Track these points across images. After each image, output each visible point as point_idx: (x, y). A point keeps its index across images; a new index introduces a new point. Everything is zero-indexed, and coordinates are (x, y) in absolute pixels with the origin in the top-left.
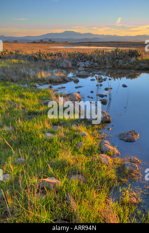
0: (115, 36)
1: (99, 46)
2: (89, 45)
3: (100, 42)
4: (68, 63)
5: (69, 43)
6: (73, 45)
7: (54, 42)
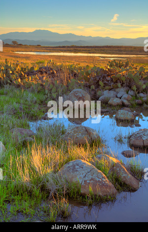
0: (107, 39)
1: (90, 53)
2: (76, 51)
3: (91, 47)
4: (82, 95)
5: (44, 47)
6: (50, 50)
7: (20, 45)
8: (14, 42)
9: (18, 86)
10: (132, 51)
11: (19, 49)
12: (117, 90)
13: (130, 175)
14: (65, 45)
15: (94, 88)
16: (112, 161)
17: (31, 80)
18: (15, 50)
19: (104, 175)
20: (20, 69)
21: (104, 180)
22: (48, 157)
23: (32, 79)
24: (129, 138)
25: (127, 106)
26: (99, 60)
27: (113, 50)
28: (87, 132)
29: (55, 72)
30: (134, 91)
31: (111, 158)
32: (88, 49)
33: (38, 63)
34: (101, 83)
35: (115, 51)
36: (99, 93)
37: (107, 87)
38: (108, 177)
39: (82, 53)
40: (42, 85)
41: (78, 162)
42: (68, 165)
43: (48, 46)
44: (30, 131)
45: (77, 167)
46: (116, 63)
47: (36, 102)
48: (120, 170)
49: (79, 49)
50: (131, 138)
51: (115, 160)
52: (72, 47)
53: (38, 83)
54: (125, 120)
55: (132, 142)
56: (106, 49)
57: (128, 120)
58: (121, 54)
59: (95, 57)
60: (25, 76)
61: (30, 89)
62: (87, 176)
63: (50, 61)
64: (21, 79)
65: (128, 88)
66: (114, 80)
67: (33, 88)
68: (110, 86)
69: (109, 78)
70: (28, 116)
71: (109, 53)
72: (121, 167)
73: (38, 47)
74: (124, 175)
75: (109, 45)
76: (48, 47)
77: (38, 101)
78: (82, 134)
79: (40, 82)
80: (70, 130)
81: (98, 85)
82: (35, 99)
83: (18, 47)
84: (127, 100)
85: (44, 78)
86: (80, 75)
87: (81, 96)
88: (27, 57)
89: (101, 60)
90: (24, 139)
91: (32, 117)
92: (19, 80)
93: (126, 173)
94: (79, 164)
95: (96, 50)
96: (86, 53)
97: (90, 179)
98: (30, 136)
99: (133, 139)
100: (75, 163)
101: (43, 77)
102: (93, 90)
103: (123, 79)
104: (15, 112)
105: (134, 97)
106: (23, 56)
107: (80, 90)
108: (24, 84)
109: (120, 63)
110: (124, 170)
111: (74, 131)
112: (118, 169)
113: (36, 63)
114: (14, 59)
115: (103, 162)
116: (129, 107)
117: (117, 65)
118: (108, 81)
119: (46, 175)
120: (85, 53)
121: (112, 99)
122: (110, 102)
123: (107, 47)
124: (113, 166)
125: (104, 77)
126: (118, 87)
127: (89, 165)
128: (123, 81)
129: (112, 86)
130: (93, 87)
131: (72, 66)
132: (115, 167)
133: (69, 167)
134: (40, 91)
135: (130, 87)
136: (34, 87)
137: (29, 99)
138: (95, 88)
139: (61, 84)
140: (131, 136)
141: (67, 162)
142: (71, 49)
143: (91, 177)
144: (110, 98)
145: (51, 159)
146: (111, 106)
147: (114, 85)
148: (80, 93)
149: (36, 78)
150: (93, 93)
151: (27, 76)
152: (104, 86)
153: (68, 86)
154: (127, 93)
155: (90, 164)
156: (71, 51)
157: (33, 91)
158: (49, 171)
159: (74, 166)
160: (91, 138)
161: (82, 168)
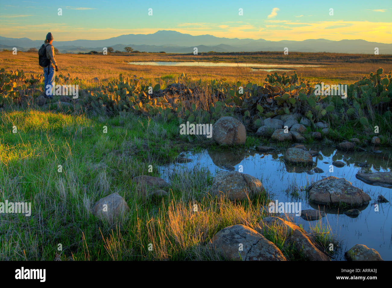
0: (262, 41)
2: (216, 60)
4: (234, 126)
5: (170, 55)
6: (179, 58)
7: (136, 52)
8: (128, 49)
9: (139, 113)
10: (297, 59)
11: (135, 58)
12: (283, 117)
13: (316, 249)
14: (201, 52)
15: (249, 115)
16: (288, 227)
17: (157, 104)
18: (129, 60)
19: (278, 249)
20: (140, 88)
21: (279, 256)
22: (192, 219)
23: (158, 102)
24: (309, 190)
25: (300, 142)
26: (251, 73)
27: (270, 58)
28: (246, 182)
29: (191, 92)
30: (308, 118)
31: (286, 223)
32: (234, 57)
33: (164, 79)
34: (259, 107)
35: (273, 58)
36: (256, 122)
37: (269, 114)
38: (283, 252)
39: (226, 62)
40: (173, 111)
41: (237, 229)
42: (223, 233)
43: (175, 53)
44: (161, 180)
45: (236, 236)
46: (277, 77)
47: (166, 137)
48: (300, 241)
49: (220, 56)
50: (311, 191)
51: (292, 226)
52: (211, 53)
53: (167, 109)
54: (299, 163)
55: (313, 197)
56: (260, 56)
57: (303, 163)
58: (282, 63)
59: (244, 68)
60: (148, 98)
61: (156, 117)
62: (252, 250)
63: (182, 75)
64: (143, 103)
65: (300, 115)
66: (279, 103)
67: (160, 115)
68: (273, 111)
69: (270, 100)
70: (156, 158)
71: (265, 62)
72: (302, 236)
73: (162, 55)
74: (307, 249)
75: (264, 51)
76: (176, 55)
77: (169, 135)
78: (239, 185)
79: (170, 107)
80: (220, 178)
81: (254, 110)
82: (165, 131)
83: (133, 55)
84: (299, 132)
85: (176, 100)
86: (227, 96)
87: (232, 127)
88: (147, 70)
89: (254, 73)
90: (153, 192)
91: (162, 159)
92: (141, 104)
93: (310, 246)
94: (240, 232)
95: (245, 58)
96: (232, 62)
97: (258, 254)
98: (161, 188)
99: (314, 192)
100: (233, 230)
101: (174, 99)
102: (247, 117)
103: (293, 101)
104: (137, 151)
105: (310, 128)
106: (141, 68)
107: (230, 118)
108: (147, 109)
109: (283, 77)
110: (307, 241)
111: (227, 181)
112: (298, 239)
113: (161, 78)
114: (128, 72)
115: (274, 228)
116: (303, 143)
117: (279, 80)
118: (270, 104)
119: (191, 248)
120: (229, 62)
121: (276, 131)
122: (274, 135)
123: (261, 53)
124: (290, 235)
125: (264, 99)
126: (284, 113)
127: (254, 234)
128: (291, 104)
129: (275, 111)
130: (248, 113)
131: (214, 82)
132: (292, 237)
133: (224, 236)
134: (170, 120)
135: (303, 113)
136: (163, 114)
137: (156, 132)
138: (251, 115)
139: (201, 109)
140: (310, 188)
141: (220, 228)
142: (210, 57)
143: (258, 251)
144: (274, 129)
145: (196, 224)
146: (276, 141)
147: (279, 110)
148: (231, 122)
149: (164, 101)
150: (247, 121)
151: (151, 97)
152: (264, 112)
153: (210, 112)
154: (299, 121)
155: (256, 232)
156: (209, 60)
157: (160, 120)
158: (196, 242)
159: (232, 235)
160: (253, 192)
161: (245, 238)
